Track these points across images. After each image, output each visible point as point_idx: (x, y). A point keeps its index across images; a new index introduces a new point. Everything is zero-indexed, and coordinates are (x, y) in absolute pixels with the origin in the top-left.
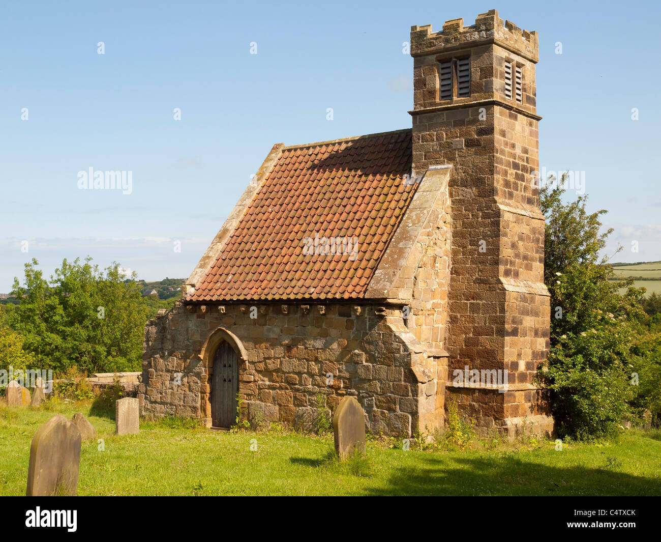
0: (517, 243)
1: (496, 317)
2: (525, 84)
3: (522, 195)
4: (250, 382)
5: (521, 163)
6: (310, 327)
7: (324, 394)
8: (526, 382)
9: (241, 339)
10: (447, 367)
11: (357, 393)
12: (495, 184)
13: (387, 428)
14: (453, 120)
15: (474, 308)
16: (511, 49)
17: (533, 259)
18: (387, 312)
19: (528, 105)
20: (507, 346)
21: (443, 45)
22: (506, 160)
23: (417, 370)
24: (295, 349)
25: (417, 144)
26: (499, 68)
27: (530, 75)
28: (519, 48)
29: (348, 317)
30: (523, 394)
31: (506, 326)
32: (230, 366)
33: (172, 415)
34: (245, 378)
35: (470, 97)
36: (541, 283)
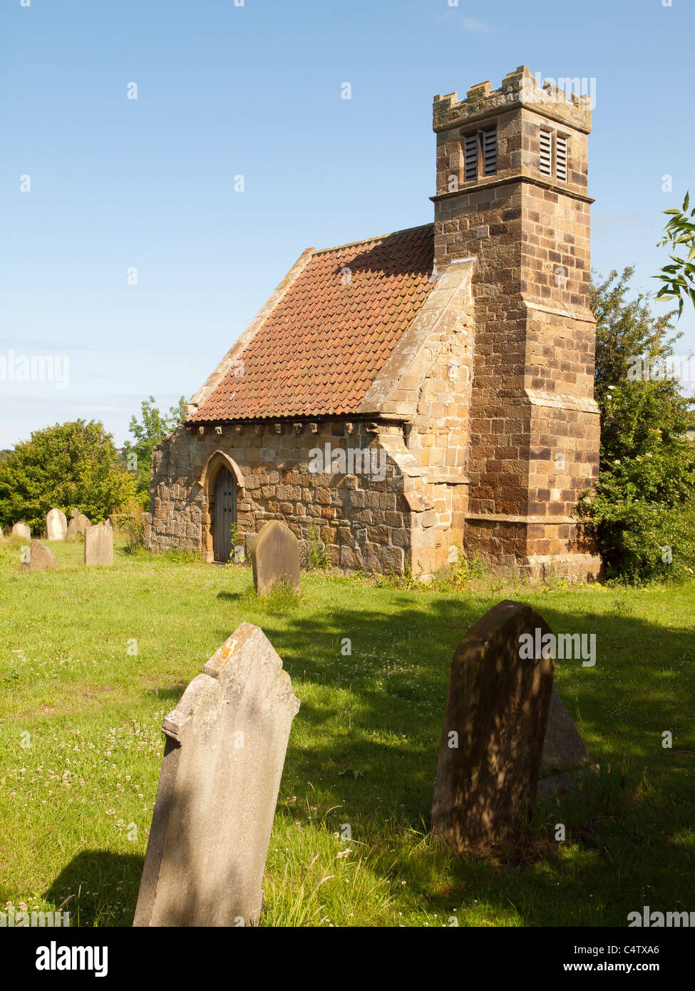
0: (552, 349)
1: (520, 436)
2: (571, 159)
3: (564, 293)
4: (247, 512)
5: (562, 254)
6: (303, 448)
7: (318, 524)
8: (562, 515)
9: (238, 463)
10: (467, 496)
11: (350, 523)
12: (523, 278)
13: (379, 564)
14: (477, 204)
15: (497, 426)
16: (549, 114)
17: (577, 369)
18: (379, 429)
19: (574, 184)
20: (533, 471)
21: (467, 114)
22: (540, 250)
23: (411, 497)
24: (290, 474)
25: (440, 235)
26: (530, 138)
27: (579, 148)
28: (561, 115)
29: (341, 436)
30: (557, 529)
31: (531, 447)
32: (230, 494)
33: (176, 547)
34: (243, 507)
35: (496, 174)
36: (589, 399)
